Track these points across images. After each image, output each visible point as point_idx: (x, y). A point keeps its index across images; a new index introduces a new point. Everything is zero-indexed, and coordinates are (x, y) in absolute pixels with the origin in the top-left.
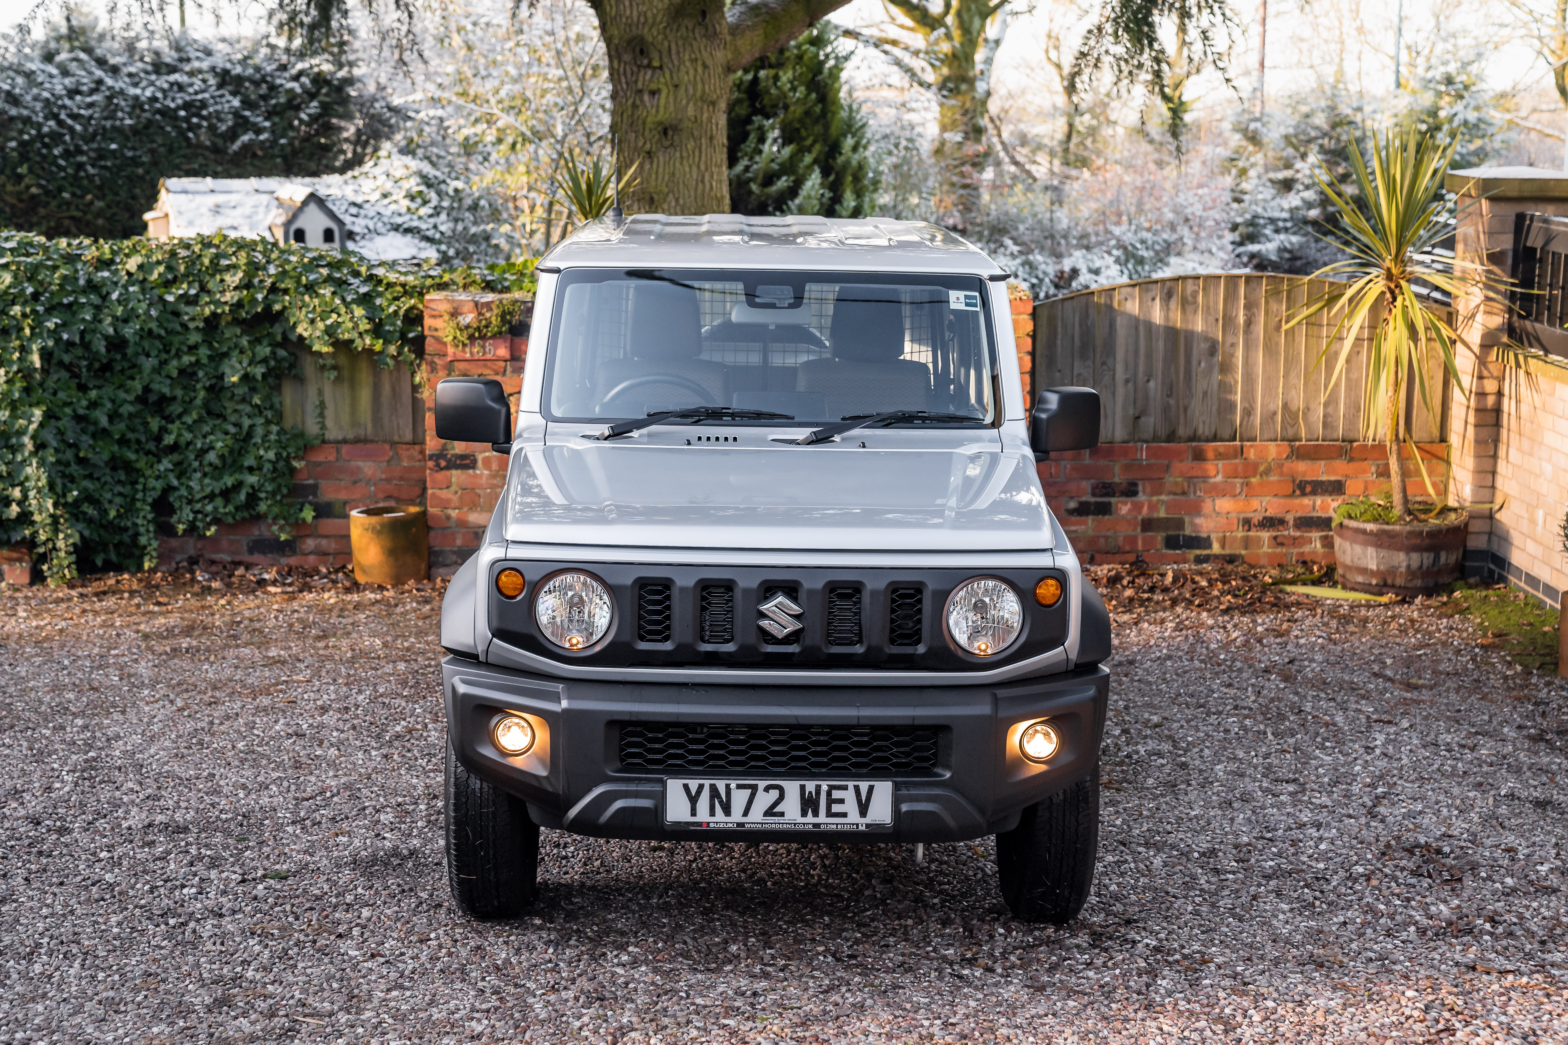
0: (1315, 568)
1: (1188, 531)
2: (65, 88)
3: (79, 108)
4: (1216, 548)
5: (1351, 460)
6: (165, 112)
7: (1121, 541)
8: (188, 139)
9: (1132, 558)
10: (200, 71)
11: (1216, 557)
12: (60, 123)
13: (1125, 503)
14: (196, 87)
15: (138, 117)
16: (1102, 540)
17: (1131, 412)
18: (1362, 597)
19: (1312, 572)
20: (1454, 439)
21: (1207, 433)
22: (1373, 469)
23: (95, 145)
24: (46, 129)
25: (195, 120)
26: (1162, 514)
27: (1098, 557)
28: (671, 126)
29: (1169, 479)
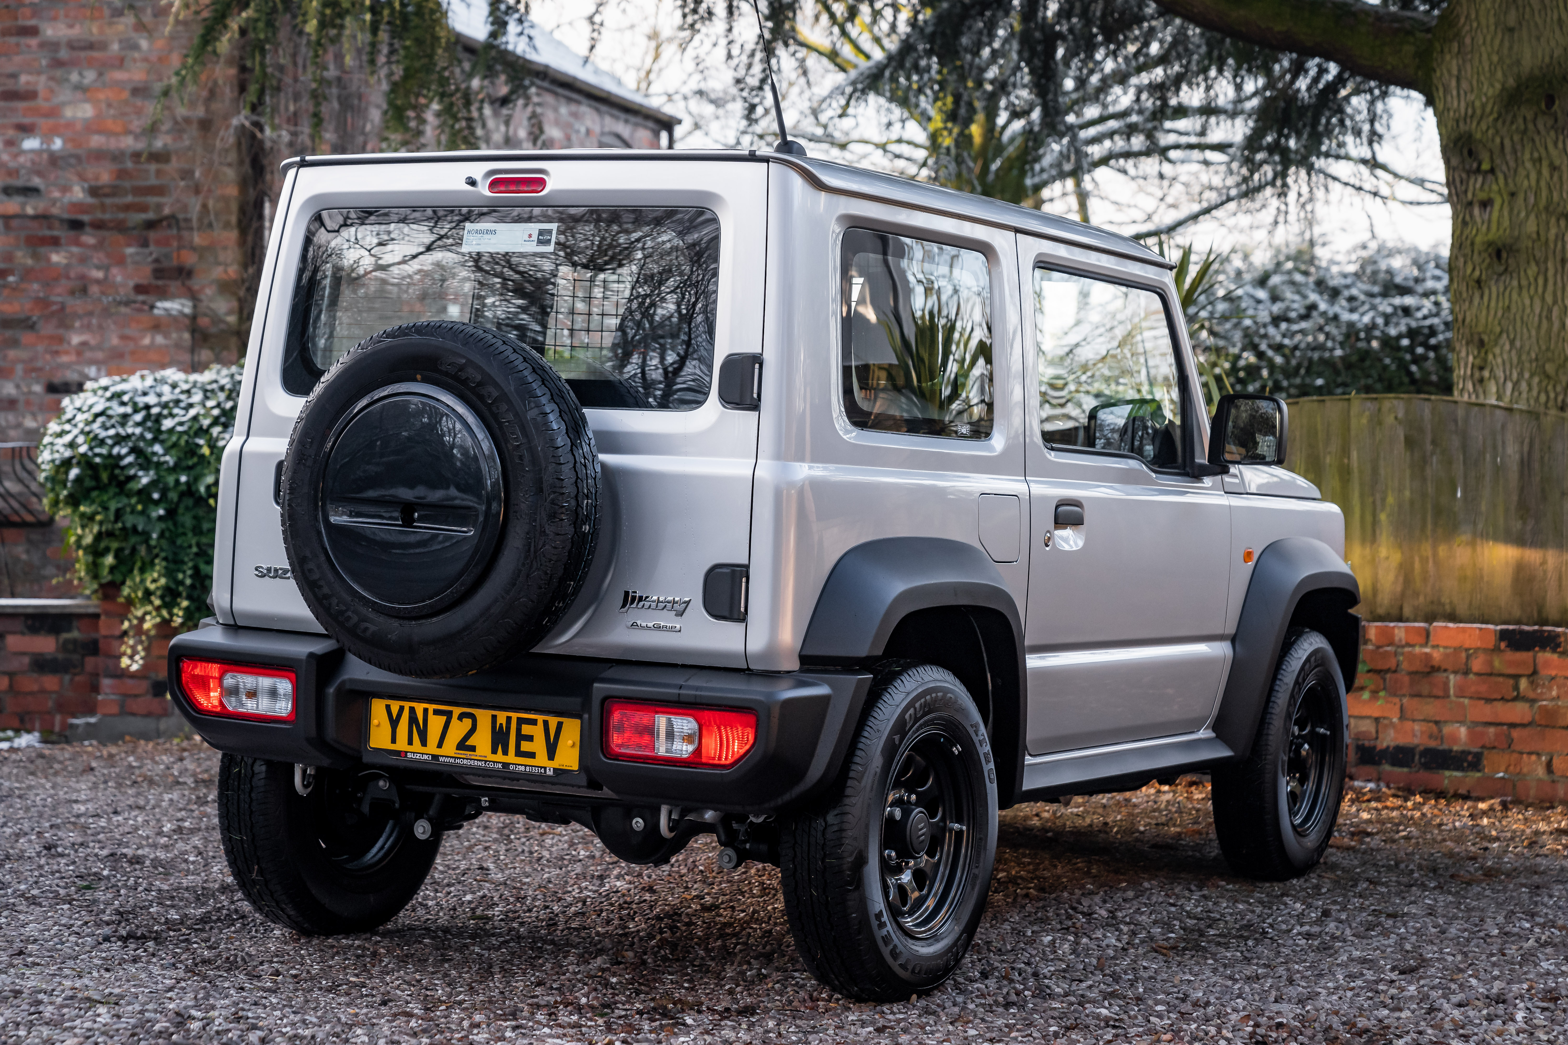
2: (1271, 313)
3: (1284, 336)
6: (1389, 343)
8: (1410, 374)
10: (1434, 292)
12: (1260, 355)
14: (1425, 311)
15: (1351, 347)
23: (1298, 381)
24: (1242, 363)
25: (1420, 350)
28: (1504, 246)
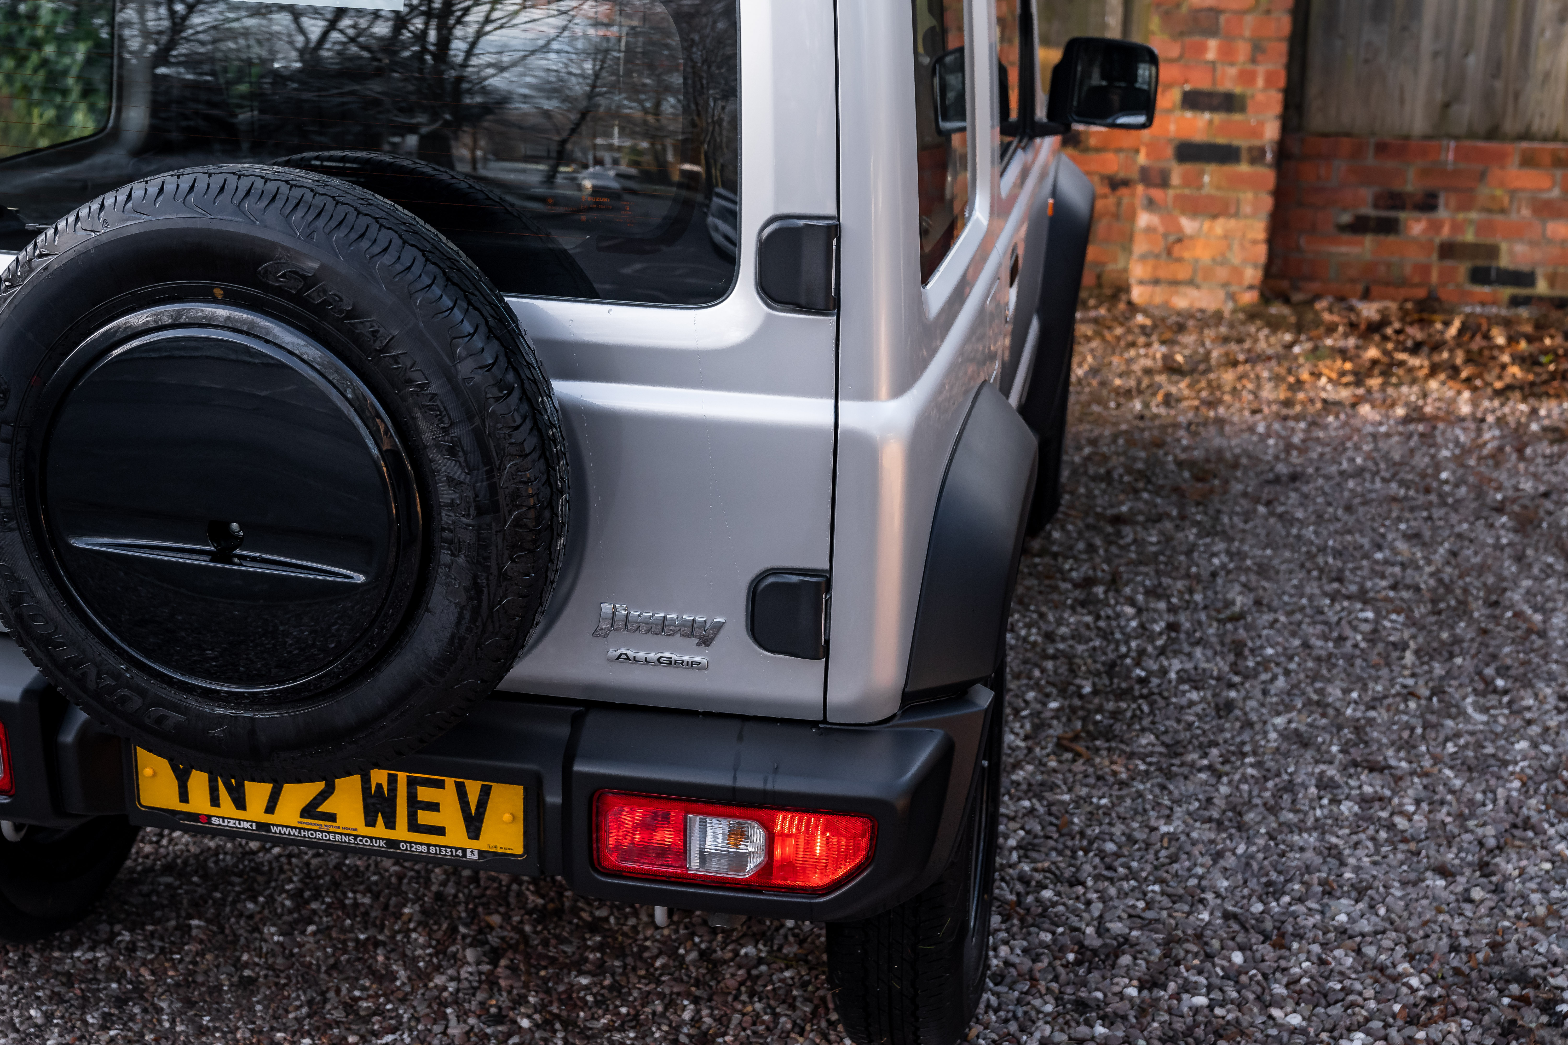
1: (1504, 262)
4: (1542, 287)
7: (1408, 270)
9: (1421, 293)
11: (1541, 299)
13: (1418, 220)
16: (1382, 269)
17: (1439, 96)
21: (1545, 129)
26: (1469, 237)
27: (1375, 290)
29: (1484, 192)
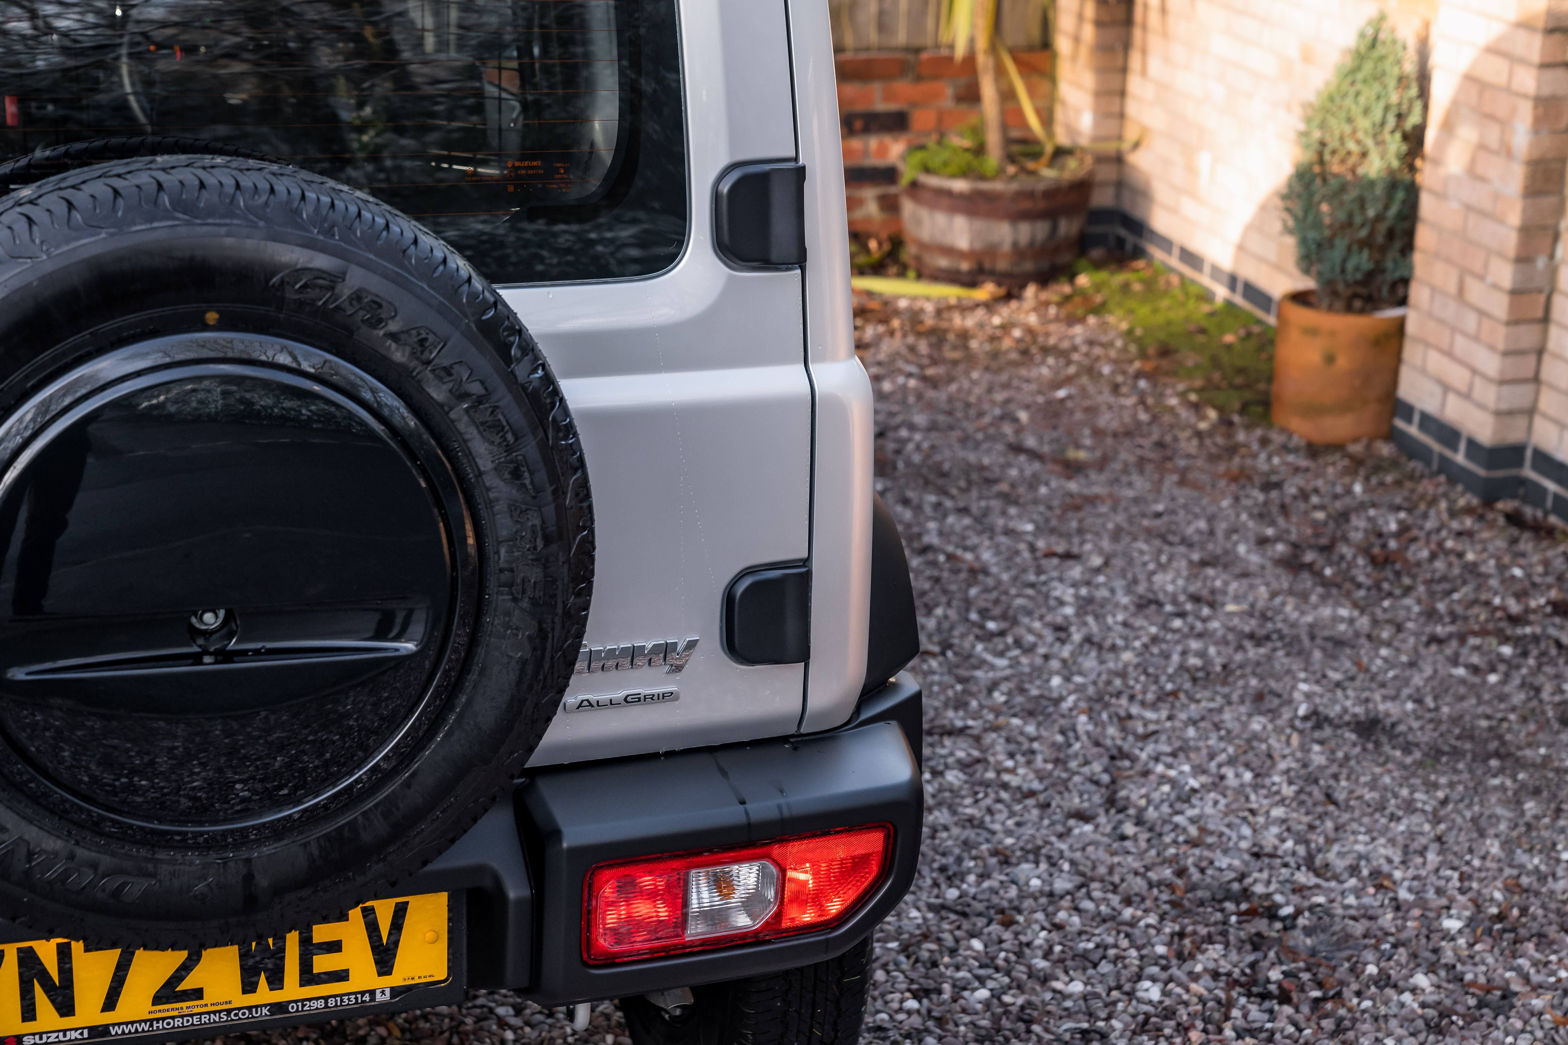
0: (873, 245)
5: (919, 78)
18: (951, 292)
19: (867, 251)
20: (1063, 44)
22: (949, 91)
